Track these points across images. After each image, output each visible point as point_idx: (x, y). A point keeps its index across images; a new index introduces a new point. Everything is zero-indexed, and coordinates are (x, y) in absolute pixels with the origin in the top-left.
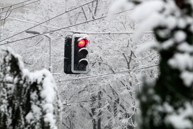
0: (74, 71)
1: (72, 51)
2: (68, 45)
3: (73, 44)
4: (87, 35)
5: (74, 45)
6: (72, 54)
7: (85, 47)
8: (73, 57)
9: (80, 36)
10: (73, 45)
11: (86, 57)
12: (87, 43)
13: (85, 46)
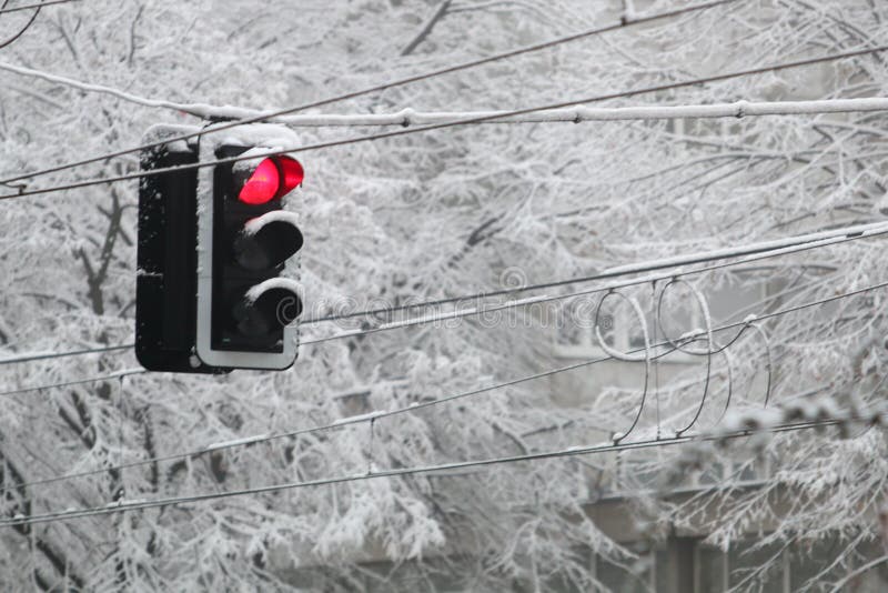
0: (216, 353)
1: (200, 232)
2: (159, 196)
3: (205, 187)
4: (286, 129)
5: (211, 195)
6: (199, 248)
7: (280, 208)
8: (205, 267)
9: (251, 140)
10: (204, 197)
11: (283, 267)
12: (289, 180)
13: (275, 204)
